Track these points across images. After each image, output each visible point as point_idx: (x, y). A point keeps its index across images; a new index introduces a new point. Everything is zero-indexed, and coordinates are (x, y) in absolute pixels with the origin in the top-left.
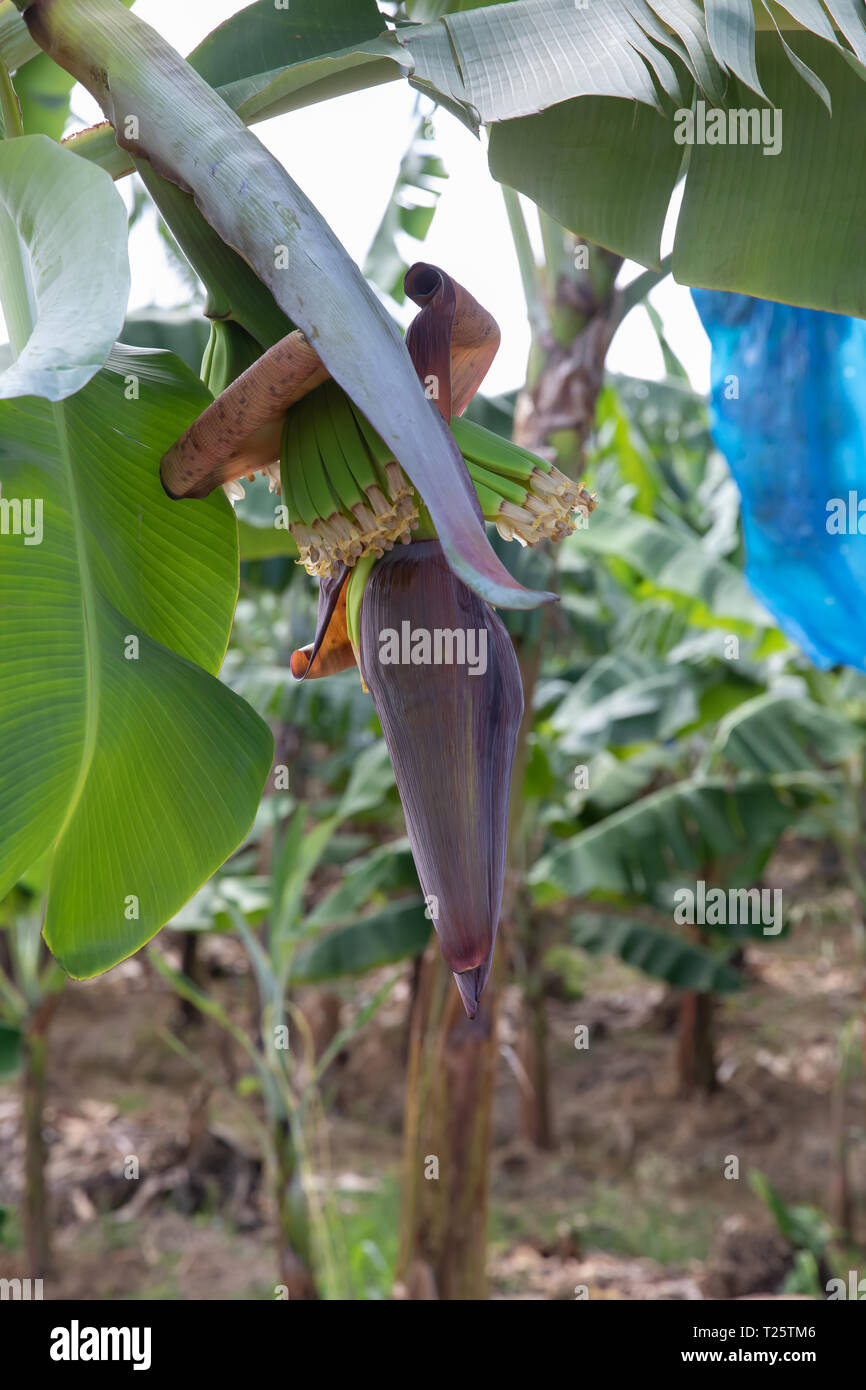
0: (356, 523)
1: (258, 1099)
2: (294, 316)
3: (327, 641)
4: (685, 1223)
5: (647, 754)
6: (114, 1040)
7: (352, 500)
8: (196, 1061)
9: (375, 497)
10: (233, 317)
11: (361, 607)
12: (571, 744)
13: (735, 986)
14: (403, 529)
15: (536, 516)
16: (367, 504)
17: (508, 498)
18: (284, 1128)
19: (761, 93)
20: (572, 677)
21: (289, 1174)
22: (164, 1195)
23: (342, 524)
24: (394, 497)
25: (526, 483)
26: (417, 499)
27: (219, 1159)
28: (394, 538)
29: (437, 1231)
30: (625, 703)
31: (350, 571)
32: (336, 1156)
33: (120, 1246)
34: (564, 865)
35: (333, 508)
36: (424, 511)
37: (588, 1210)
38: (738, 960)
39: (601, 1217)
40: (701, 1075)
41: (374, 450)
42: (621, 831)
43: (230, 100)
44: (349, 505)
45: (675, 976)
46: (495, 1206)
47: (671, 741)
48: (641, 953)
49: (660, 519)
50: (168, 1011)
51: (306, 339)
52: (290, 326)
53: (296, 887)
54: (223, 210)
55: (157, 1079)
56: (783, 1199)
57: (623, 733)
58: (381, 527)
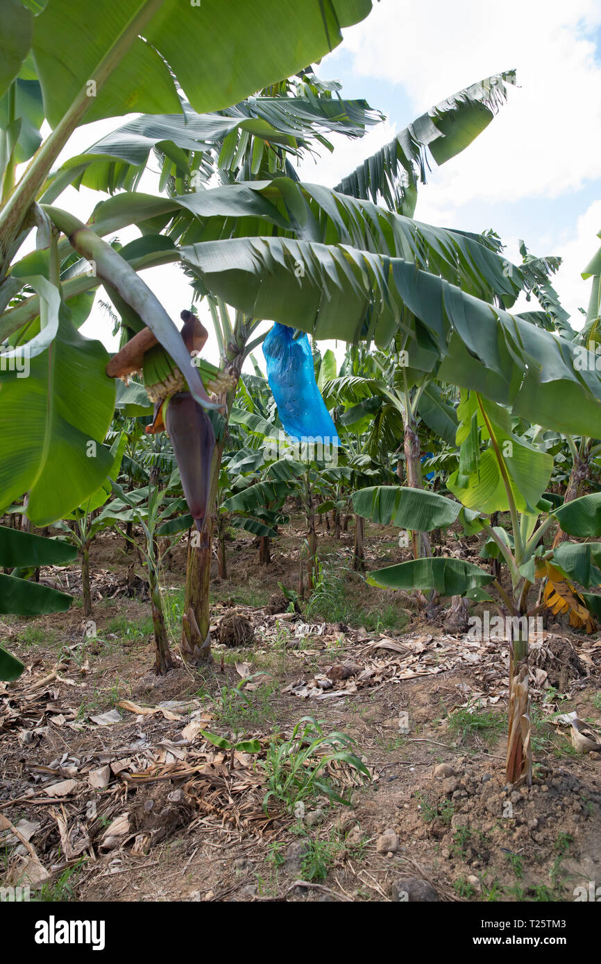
0: (165, 386)
1: (147, 566)
2: (147, 323)
3: (156, 423)
4: (261, 596)
5: (251, 475)
6: (109, 552)
7: (164, 379)
8: (131, 558)
9: (171, 378)
10: (129, 326)
11: (167, 411)
12: (232, 472)
13: (275, 535)
14: (179, 388)
15: (218, 384)
16: (168, 380)
17: (210, 379)
18: (153, 573)
19: (285, 267)
20: (232, 455)
21: (154, 586)
22: (122, 592)
23: (160, 386)
24: (176, 378)
25: (216, 375)
26: (183, 379)
27: (137, 582)
28: (176, 390)
29: (195, 599)
30: (245, 461)
31: (164, 400)
32: (168, 582)
33: (110, 606)
34: (229, 503)
35: (158, 381)
36: (186, 383)
37: (236, 594)
38: (276, 528)
39: (239, 596)
40: (266, 558)
41: (170, 363)
42: (245, 494)
43: (129, 264)
44: (163, 380)
45: (258, 534)
46: (210, 593)
47: (257, 472)
48: (250, 528)
49: (255, 413)
50: (124, 544)
51: (150, 329)
52: (145, 325)
53: (155, 510)
54: (126, 293)
55: (120, 563)
56: (286, 589)
57: (245, 468)
58: (172, 386)
